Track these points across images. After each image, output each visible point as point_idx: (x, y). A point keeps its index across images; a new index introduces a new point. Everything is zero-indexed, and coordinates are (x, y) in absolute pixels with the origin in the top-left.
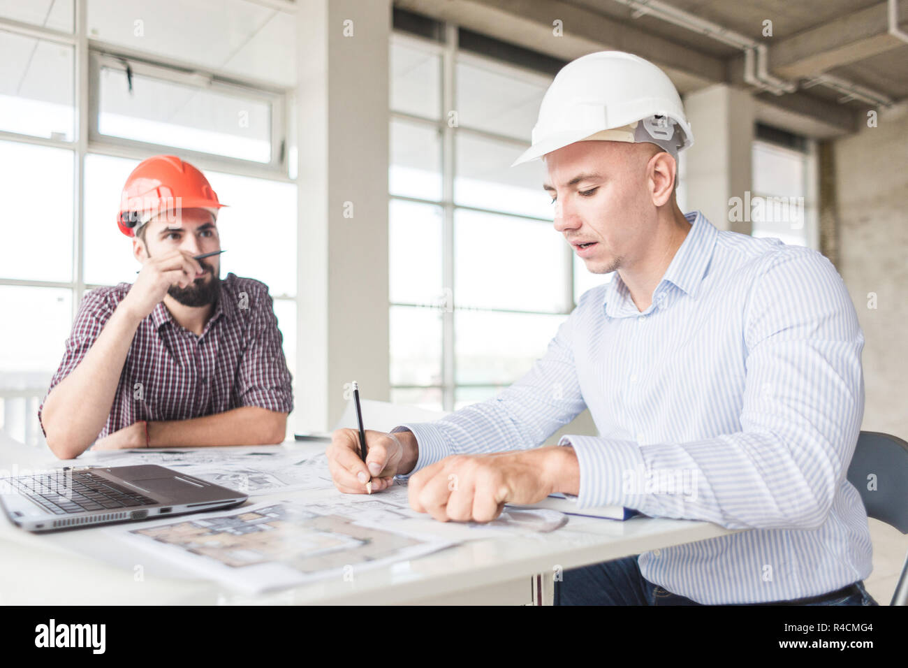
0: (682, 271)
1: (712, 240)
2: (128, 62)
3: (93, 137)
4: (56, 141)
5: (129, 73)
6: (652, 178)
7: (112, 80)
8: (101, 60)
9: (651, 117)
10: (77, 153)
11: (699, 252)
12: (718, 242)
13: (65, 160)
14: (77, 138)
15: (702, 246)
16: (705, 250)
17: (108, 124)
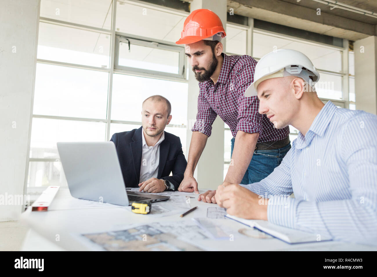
0: (317, 125)
1: (333, 112)
2: (129, 39)
3: (115, 67)
4: (103, 69)
5: (129, 43)
6: (294, 89)
7: (123, 46)
8: (120, 39)
9: (289, 66)
10: (110, 73)
11: (326, 117)
12: (335, 113)
13: (105, 75)
14: (110, 68)
15: (327, 115)
16: (329, 116)
17: (121, 62)
